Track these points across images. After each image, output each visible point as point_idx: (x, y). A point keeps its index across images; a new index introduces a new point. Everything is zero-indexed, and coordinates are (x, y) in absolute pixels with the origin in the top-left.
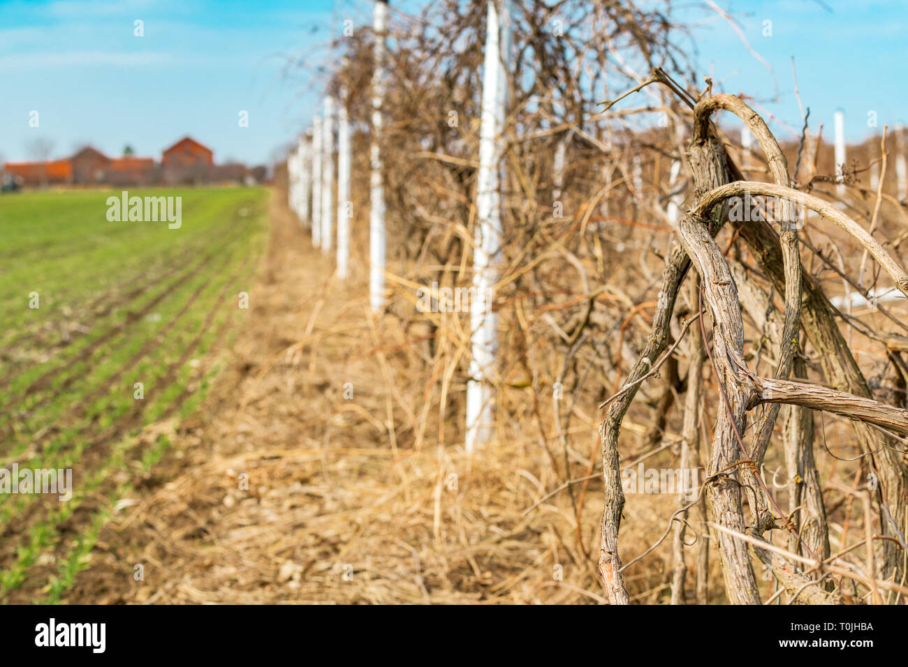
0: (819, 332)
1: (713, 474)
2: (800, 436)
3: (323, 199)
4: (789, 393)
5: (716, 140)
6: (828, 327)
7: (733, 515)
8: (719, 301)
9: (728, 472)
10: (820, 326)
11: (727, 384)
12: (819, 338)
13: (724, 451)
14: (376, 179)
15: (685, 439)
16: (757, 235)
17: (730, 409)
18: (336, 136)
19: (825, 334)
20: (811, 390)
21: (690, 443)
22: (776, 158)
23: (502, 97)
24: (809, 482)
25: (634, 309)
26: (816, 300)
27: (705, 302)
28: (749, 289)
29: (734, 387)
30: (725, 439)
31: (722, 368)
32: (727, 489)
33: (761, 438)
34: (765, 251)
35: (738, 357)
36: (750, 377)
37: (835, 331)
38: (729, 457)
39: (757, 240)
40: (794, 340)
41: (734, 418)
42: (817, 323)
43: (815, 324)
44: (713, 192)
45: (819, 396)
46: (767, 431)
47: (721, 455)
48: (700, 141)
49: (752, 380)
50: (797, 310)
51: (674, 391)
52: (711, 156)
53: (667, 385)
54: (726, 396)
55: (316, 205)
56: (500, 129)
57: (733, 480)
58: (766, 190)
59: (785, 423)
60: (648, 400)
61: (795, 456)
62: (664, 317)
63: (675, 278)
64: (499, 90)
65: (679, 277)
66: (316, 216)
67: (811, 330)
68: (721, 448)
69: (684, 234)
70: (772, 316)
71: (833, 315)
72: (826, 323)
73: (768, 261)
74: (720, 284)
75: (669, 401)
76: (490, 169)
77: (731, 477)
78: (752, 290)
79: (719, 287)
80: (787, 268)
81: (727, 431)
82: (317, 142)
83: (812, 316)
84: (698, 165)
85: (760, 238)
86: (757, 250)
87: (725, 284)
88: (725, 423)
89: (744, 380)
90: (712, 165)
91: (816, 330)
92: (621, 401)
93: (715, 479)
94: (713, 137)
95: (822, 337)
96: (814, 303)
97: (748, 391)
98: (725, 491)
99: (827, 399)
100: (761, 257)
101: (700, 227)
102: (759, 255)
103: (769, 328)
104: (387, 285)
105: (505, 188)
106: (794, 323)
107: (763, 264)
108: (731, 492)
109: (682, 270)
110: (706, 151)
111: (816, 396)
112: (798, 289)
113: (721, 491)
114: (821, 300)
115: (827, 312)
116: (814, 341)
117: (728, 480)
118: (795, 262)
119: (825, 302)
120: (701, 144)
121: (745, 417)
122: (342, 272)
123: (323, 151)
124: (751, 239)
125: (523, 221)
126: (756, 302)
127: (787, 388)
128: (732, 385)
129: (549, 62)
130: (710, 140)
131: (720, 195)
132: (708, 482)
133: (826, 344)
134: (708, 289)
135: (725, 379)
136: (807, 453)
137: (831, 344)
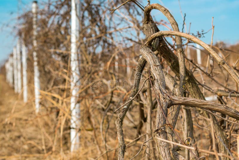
0: (193, 91)
1: (156, 129)
2: (188, 128)
3: (18, 75)
4: (183, 101)
5: (152, 22)
6: (196, 89)
7: (164, 143)
8: (156, 72)
9: (162, 128)
10: (193, 88)
11: (160, 99)
12: (193, 93)
13: (160, 121)
14: (35, 63)
15: (147, 134)
16: (169, 57)
17: (161, 107)
18: (21, 53)
19: (195, 91)
20: (190, 100)
21: (149, 135)
22: (174, 24)
23: (78, 28)
24: (192, 144)
25: (127, 94)
26: (191, 79)
27: (151, 73)
28: (167, 78)
29: (163, 100)
30: (160, 117)
31: (158, 94)
32: (162, 134)
33: (173, 121)
34: (172, 62)
35: (163, 90)
36: (168, 96)
37: (198, 90)
38: (162, 123)
39: (169, 59)
40: (184, 86)
41: (163, 110)
42: (192, 88)
43: (191, 88)
44: (152, 36)
45: (193, 102)
46: (176, 118)
47: (159, 123)
48: (147, 22)
49: (169, 97)
50: (184, 76)
51: (143, 121)
52: (151, 26)
53: (141, 120)
54: (160, 103)
55: (16, 77)
56: (78, 39)
57: (163, 131)
58: (171, 33)
59: (183, 124)
60: (134, 126)
61: (186, 135)
62: (137, 83)
63: (140, 69)
64: (76, 26)
65: (142, 69)
66: (16, 82)
67: (190, 90)
68: (159, 120)
69: (143, 51)
70: (176, 86)
71: (198, 85)
72: (195, 87)
73: (173, 66)
74: (156, 66)
75: (141, 125)
76: (75, 54)
77: (163, 130)
78: (168, 78)
79: (156, 67)
80: (180, 61)
81: (161, 115)
82: (15, 57)
83: (190, 85)
84: (147, 30)
85: (170, 58)
86: (169, 62)
87: (158, 66)
88: (160, 112)
89: (166, 97)
90: (152, 30)
91: (192, 90)
92: (123, 112)
93: (157, 130)
94: (151, 21)
95: (194, 92)
96: (191, 80)
97: (168, 101)
98: (161, 135)
99: (196, 103)
100: (171, 65)
101: (148, 48)
102: (170, 64)
103: (175, 90)
104: (40, 94)
105: (80, 58)
106: (183, 80)
107: (172, 67)
108: (163, 135)
109: (143, 66)
110: (149, 25)
111: (192, 101)
112: (184, 68)
113: (159, 135)
114: (193, 79)
115: (196, 83)
116: (191, 94)
117: (162, 131)
118: (182, 59)
119: (194, 80)
120: (148, 23)
121: (167, 110)
122: (25, 100)
123: (17, 59)
124: (167, 58)
125: (87, 70)
126: (170, 82)
127: (182, 99)
128: (162, 99)
129: (94, 17)
130: (150, 21)
131: (155, 36)
132: (155, 132)
133: (195, 95)
134: (152, 68)
135: (159, 97)
136: (191, 134)
137: (197, 95)
